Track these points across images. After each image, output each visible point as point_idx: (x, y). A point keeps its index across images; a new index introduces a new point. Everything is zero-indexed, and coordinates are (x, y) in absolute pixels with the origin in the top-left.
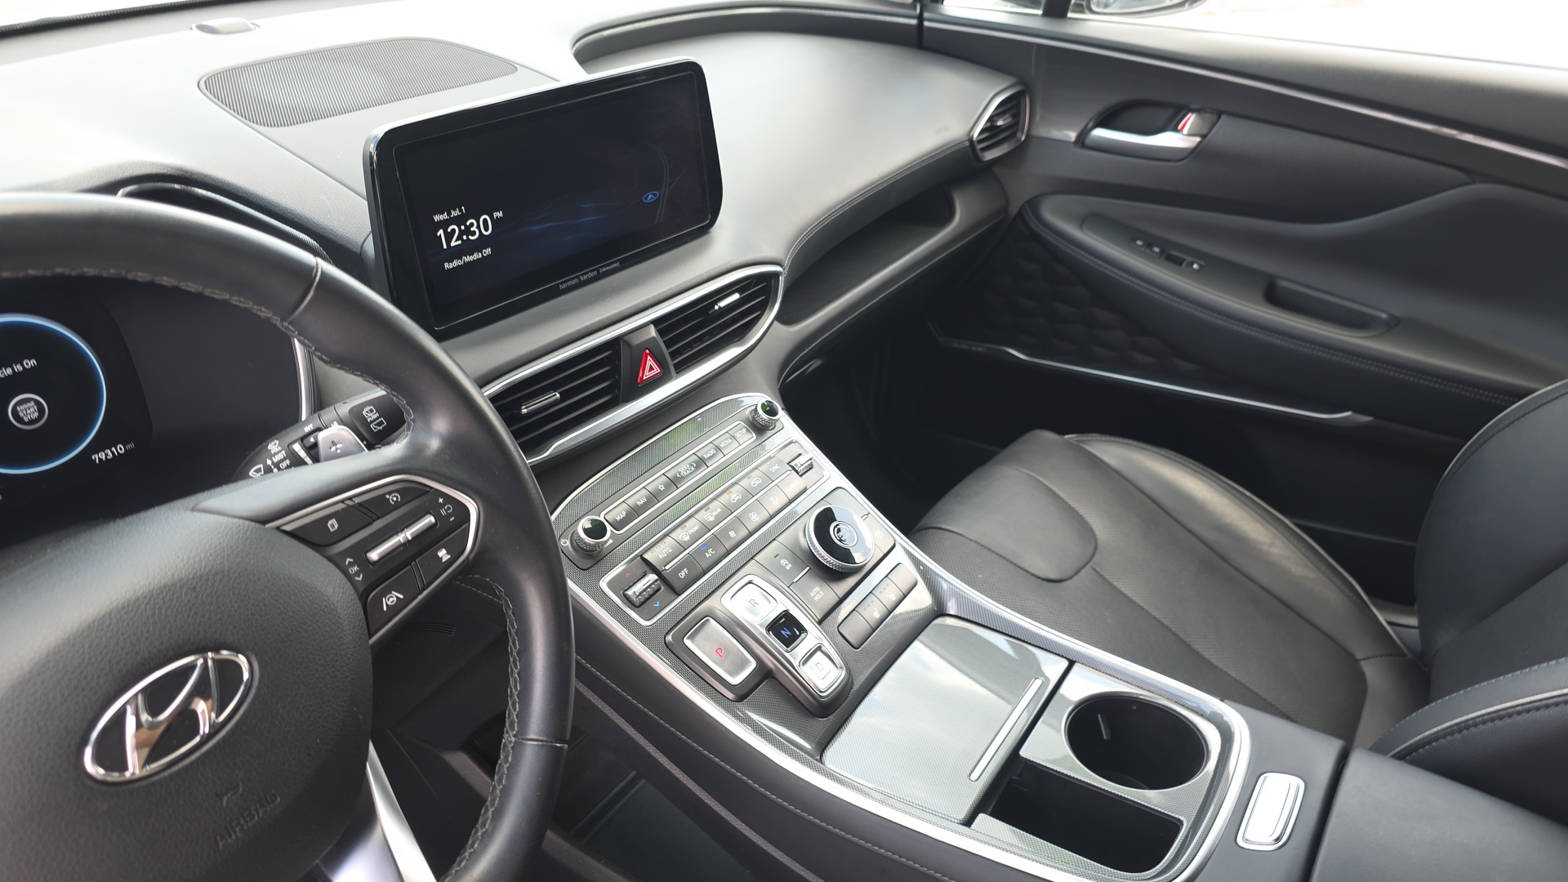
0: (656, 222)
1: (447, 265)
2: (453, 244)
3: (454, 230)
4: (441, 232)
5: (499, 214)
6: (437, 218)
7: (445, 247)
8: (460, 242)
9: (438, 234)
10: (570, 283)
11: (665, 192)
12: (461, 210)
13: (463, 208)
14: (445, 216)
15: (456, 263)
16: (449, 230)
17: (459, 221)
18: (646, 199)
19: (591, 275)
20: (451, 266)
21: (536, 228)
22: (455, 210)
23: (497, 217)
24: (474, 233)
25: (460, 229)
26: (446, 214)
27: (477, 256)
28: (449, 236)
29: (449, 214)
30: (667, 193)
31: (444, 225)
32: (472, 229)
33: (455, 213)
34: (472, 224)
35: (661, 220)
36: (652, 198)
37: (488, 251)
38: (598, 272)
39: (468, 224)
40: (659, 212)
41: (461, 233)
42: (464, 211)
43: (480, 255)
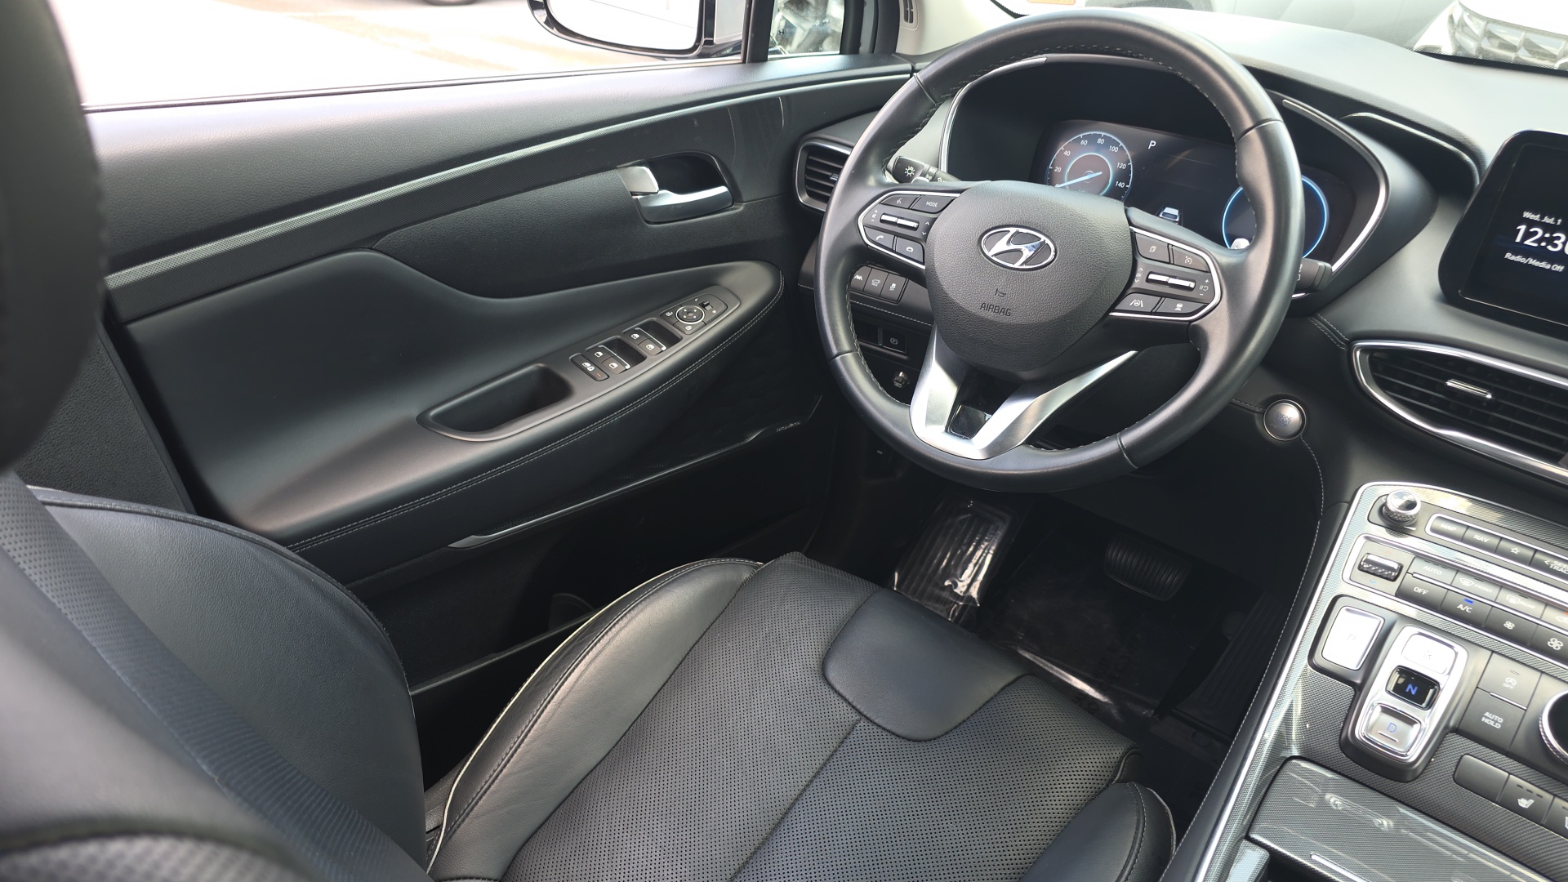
1: (1508, 255)
2: (1528, 242)
3: (1536, 233)
4: (1523, 228)
6: (1527, 215)
7: (1518, 240)
8: (1536, 245)
9: (1519, 228)
12: (1556, 221)
13: (1560, 220)
14: (1537, 217)
15: (1519, 259)
16: (1532, 230)
17: (1546, 228)
20: (1513, 258)
22: (1550, 218)
24: (1556, 246)
25: (1544, 234)
26: (1538, 216)
27: (1544, 265)
28: (1528, 235)
29: (1542, 218)
31: (1531, 223)
32: (1556, 242)
33: (1547, 220)
34: (1559, 238)
37: (1559, 268)
39: (1555, 235)
41: (1542, 239)
42: (1558, 224)
43: (1548, 267)
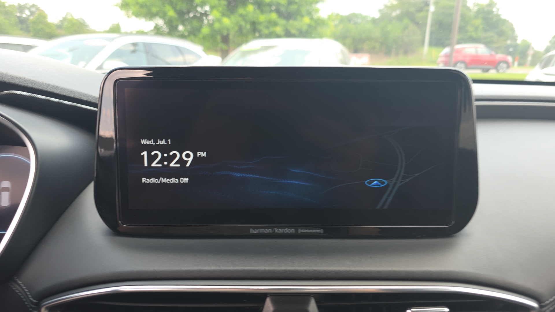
0: (379, 207)
1: (144, 180)
2: (154, 165)
3: (156, 156)
4: (145, 153)
5: (204, 154)
6: (144, 142)
7: (146, 165)
8: (160, 165)
9: (142, 154)
10: (262, 231)
11: (395, 183)
12: (167, 141)
13: (169, 140)
14: (152, 142)
15: (153, 180)
16: (153, 153)
17: (163, 149)
18: (370, 183)
19: (287, 231)
20: (149, 181)
21: (237, 175)
22: (161, 140)
23: (200, 156)
24: (175, 162)
25: (163, 155)
26: (152, 141)
27: (173, 180)
28: (151, 159)
29: (155, 141)
30: (398, 185)
31: (149, 148)
32: (174, 159)
33: (159, 142)
34: (175, 155)
35: (386, 207)
36: (377, 185)
37: (185, 180)
38: (297, 230)
39: (171, 153)
40: (383, 199)
41: (163, 159)
42: (170, 143)
43: (177, 181)
